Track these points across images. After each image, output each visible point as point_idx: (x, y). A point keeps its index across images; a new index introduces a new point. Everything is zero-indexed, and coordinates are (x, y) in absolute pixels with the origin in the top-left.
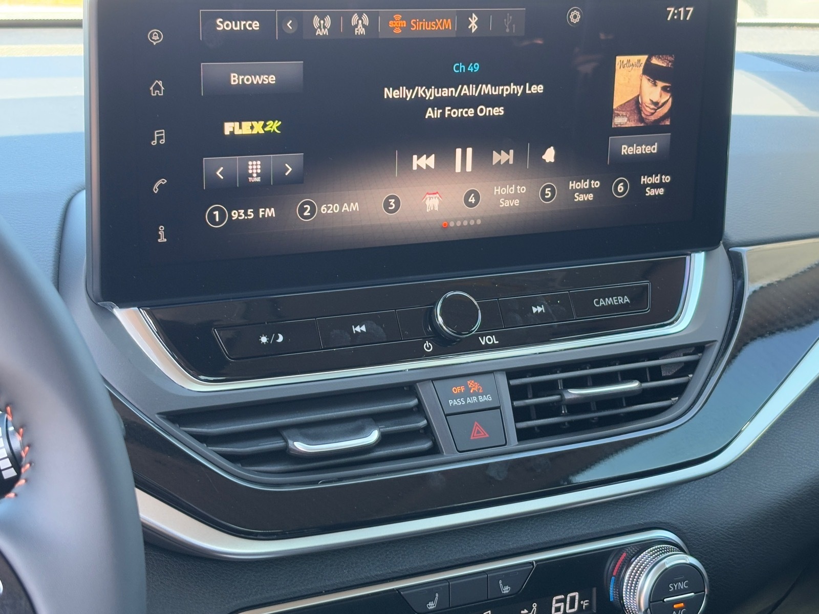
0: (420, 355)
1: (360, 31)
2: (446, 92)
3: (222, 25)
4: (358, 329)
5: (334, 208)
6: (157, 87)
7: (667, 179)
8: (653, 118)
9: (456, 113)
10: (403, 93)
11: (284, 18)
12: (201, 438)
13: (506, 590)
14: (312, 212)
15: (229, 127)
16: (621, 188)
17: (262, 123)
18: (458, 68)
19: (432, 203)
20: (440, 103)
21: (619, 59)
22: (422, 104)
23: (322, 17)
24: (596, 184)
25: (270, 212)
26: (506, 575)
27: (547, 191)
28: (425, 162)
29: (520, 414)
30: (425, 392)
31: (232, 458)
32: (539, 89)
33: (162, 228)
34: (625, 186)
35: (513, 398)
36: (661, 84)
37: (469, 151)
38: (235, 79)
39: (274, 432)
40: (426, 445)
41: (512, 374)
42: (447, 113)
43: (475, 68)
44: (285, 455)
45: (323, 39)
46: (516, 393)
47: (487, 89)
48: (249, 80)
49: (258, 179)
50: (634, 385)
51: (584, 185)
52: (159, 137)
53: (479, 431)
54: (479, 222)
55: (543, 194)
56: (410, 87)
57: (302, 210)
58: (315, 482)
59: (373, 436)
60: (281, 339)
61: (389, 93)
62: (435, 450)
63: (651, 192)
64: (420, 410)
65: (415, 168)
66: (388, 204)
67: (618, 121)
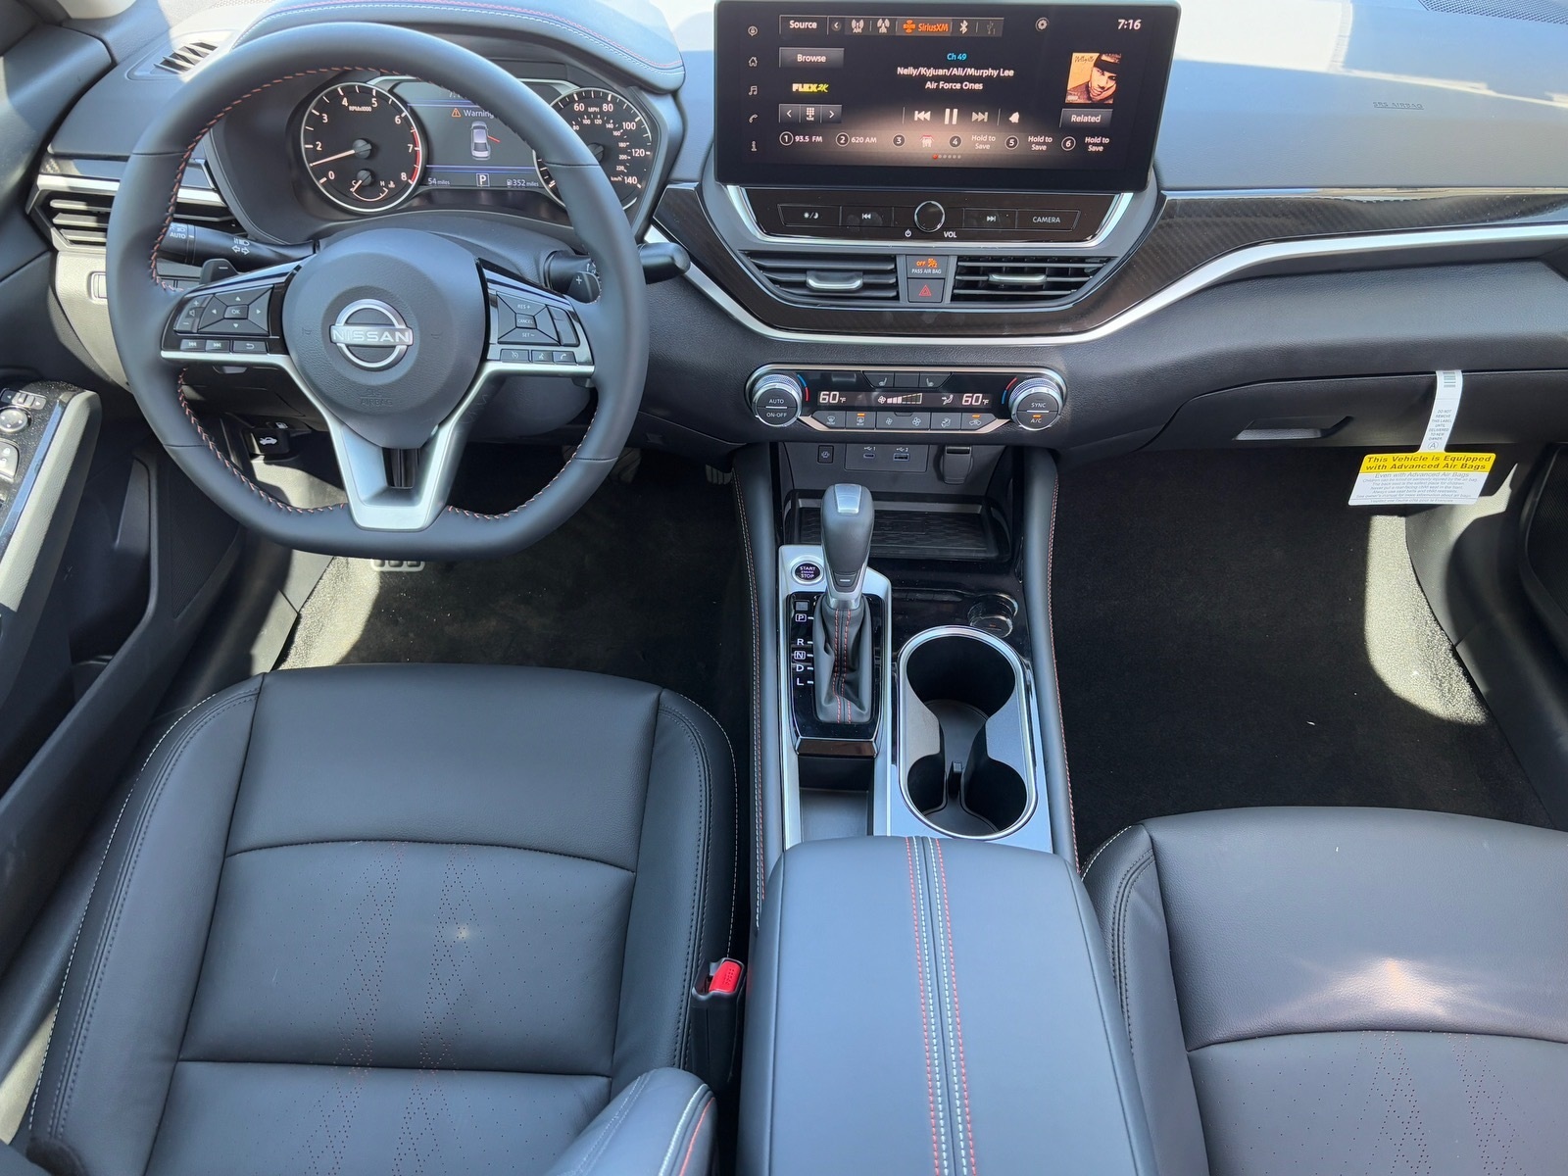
0: (902, 238)
1: (883, 30)
2: (941, 72)
3: (793, 25)
4: (866, 216)
5: (860, 140)
6: (753, 61)
7: (1106, 141)
8: (1099, 98)
9: (947, 86)
10: (911, 71)
11: (832, 21)
12: (760, 267)
13: (931, 384)
14: (846, 140)
15: (795, 87)
16: (1068, 144)
17: (816, 85)
18: (950, 57)
19: (927, 142)
20: (936, 79)
21: (1075, 55)
22: (924, 79)
23: (858, 20)
24: (1049, 140)
25: (819, 139)
26: (932, 376)
27: (1012, 141)
28: (925, 116)
29: (958, 285)
30: (900, 261)
31: (774, 282)
32: (1011, 73)
33: (754, 143)
34: (1072, 143)
35: (957, 274)
36: (1107, 74)
37: (955, 111)
38: (800, 58)
39: (804, 271)
40: (893, 294)
41: (960, 258)
42: (941, 86)
43: (963, 57)
44: (803, 285)
45: (857, 35)
46: (960, 271)
47: (971, 71)
48: (809, 59)
49: (813, 119)
50: (1040, 278)
51: (1040, 139)
52: (754, 90)
53: (926, 291)
54: (959, 157)
55: (1008, 143)
56: (916, 67)
57: (839, 139)
58: (816, 305)
59: (858, 283)
60: (816, 216)
61: (901, 71)
62: (896, 298)
63: (1092, 149)
64: (894, 271)
65: (916, 119)
66: (895, 141)
67: (1070, 98)
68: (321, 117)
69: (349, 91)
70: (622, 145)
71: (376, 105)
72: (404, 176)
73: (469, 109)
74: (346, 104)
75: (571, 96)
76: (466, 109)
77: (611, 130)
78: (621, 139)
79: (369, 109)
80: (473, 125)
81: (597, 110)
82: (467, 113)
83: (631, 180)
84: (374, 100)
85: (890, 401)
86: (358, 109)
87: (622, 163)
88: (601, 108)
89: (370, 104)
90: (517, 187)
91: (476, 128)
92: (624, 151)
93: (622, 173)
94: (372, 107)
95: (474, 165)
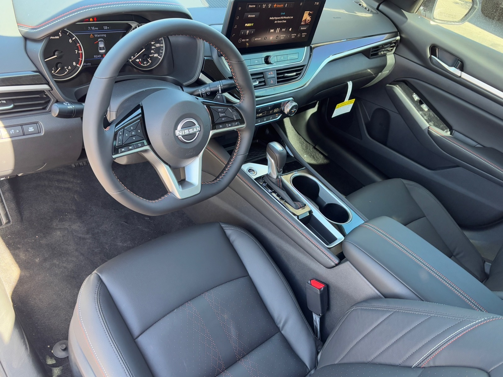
1: (269, 7)
2: (279, 18)
3: (250, 6)
5: (257, 39)
6: (238, 18)
7: (306, 34)
8: (307, 23)
9: (279, 22)
10: (273, 18)
11: (259, 5)
15: (246, 25)
16: (299, 35)
17: (251, 24)
18: (282, 14)
19: (271, 38)
20: (277, 20)
22: (275, 20)
23: (265, 5)
24: (296, 35)
25: (248, 40)
26: (270, 106)
27: (288, 36)
28: (272, 31)
29: (278, 78)
32: (292, 17)
35: (277, 75)
36: (310, 16)
37: (279, 29)
38: (249, 16)
40: (263, 84)
41: (277, 70)
43: (284, 13)
45: (263, 9)
46: (278, 74)
47: (285, 17)
48: (251, 16)
49: (248, 34)
50: (295, 74)
51: (294, 35)
52: (236, 26)
53: (272, 82)
54: (277, 41)
56: (274, 17)
57: (253, 39)
59: (258, 82)
61: (271, 18)
62: (265, 85)
63: (303, 36)
64: (263, 77)
65: (270, 32)
66: (265, 38)
67: (302, 23)
70: (152, 43)
71: (61, 36)
72: (74, 63)
73: (96, 34)
76: (95, 34)
79: (58, 37)
80: (99, 40)
82: (96, 36)
83: (156, 55)
84: (60, 34)
85: (259, 115)
86: (53, 38)
87: (153, 49)
89: (59, 35)
91: (100, 41)
92: (153, 45)
93: (153, 53)
94: (59, 37)
95: (100, 56)
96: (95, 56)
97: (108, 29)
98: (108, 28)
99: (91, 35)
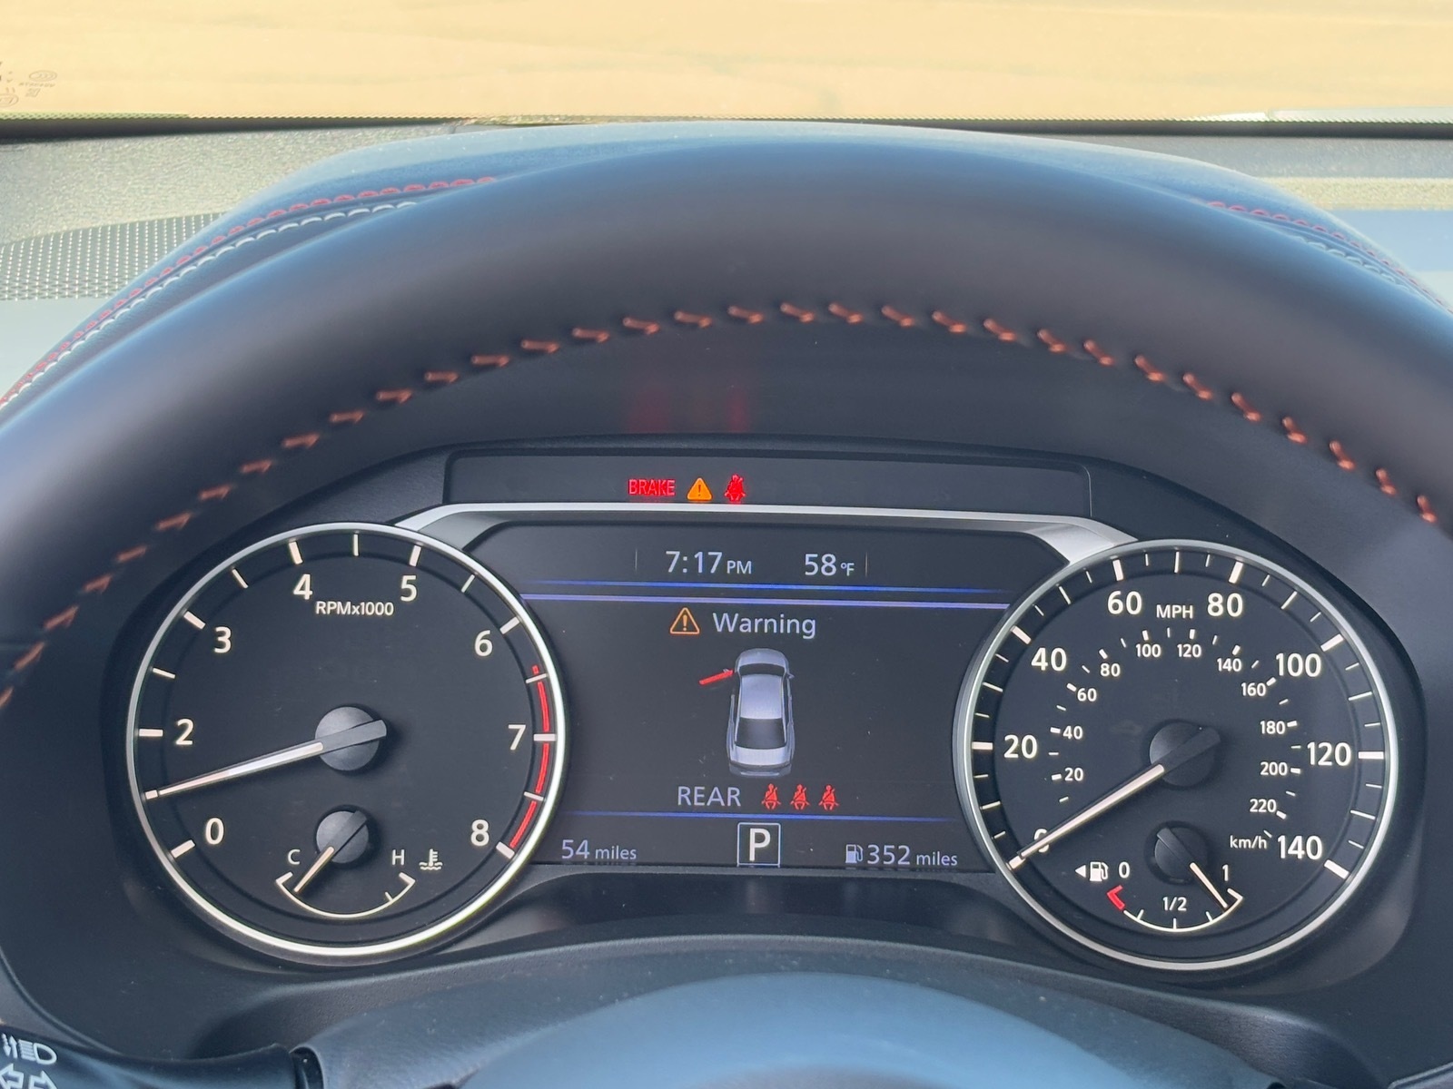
68: (211, 639)
69: (323, 551)
70: (1271, 728)
71: (413, 595)
72: (480, 832)
73: (731, 610)
74: (307, 594)
75: (1101, 568)
76: (721, 609)
77: (1234, 680)
78: (1267, 708)
79: (385, 609)
80: (744, 660)
81: (1190, 612)
82: (723, 624)
83: (1299, 846)
84: (409, 579)
86: (344, 609)
87: (1273, 788)
88: (1201, 606)
89: (394, 594)
90: (881, 868)
91: (750, 670)
92: (1278, 749)
93: (1268, 821)
94: (398, 604)
95: (734, 794)
96: (683, 794)
97: (840, 578)
98: (841, 572)
99: (685, 616)
